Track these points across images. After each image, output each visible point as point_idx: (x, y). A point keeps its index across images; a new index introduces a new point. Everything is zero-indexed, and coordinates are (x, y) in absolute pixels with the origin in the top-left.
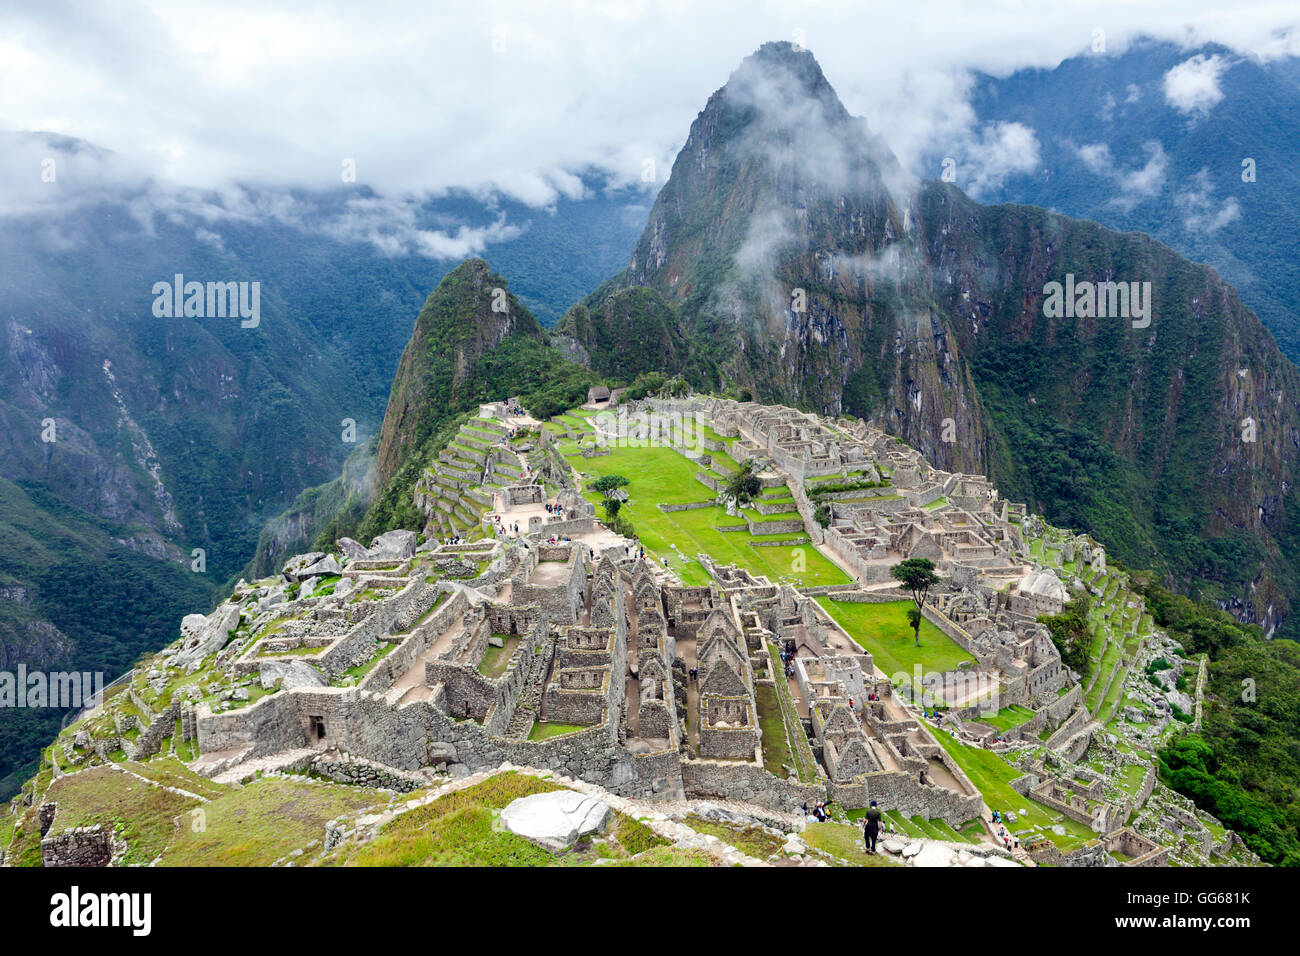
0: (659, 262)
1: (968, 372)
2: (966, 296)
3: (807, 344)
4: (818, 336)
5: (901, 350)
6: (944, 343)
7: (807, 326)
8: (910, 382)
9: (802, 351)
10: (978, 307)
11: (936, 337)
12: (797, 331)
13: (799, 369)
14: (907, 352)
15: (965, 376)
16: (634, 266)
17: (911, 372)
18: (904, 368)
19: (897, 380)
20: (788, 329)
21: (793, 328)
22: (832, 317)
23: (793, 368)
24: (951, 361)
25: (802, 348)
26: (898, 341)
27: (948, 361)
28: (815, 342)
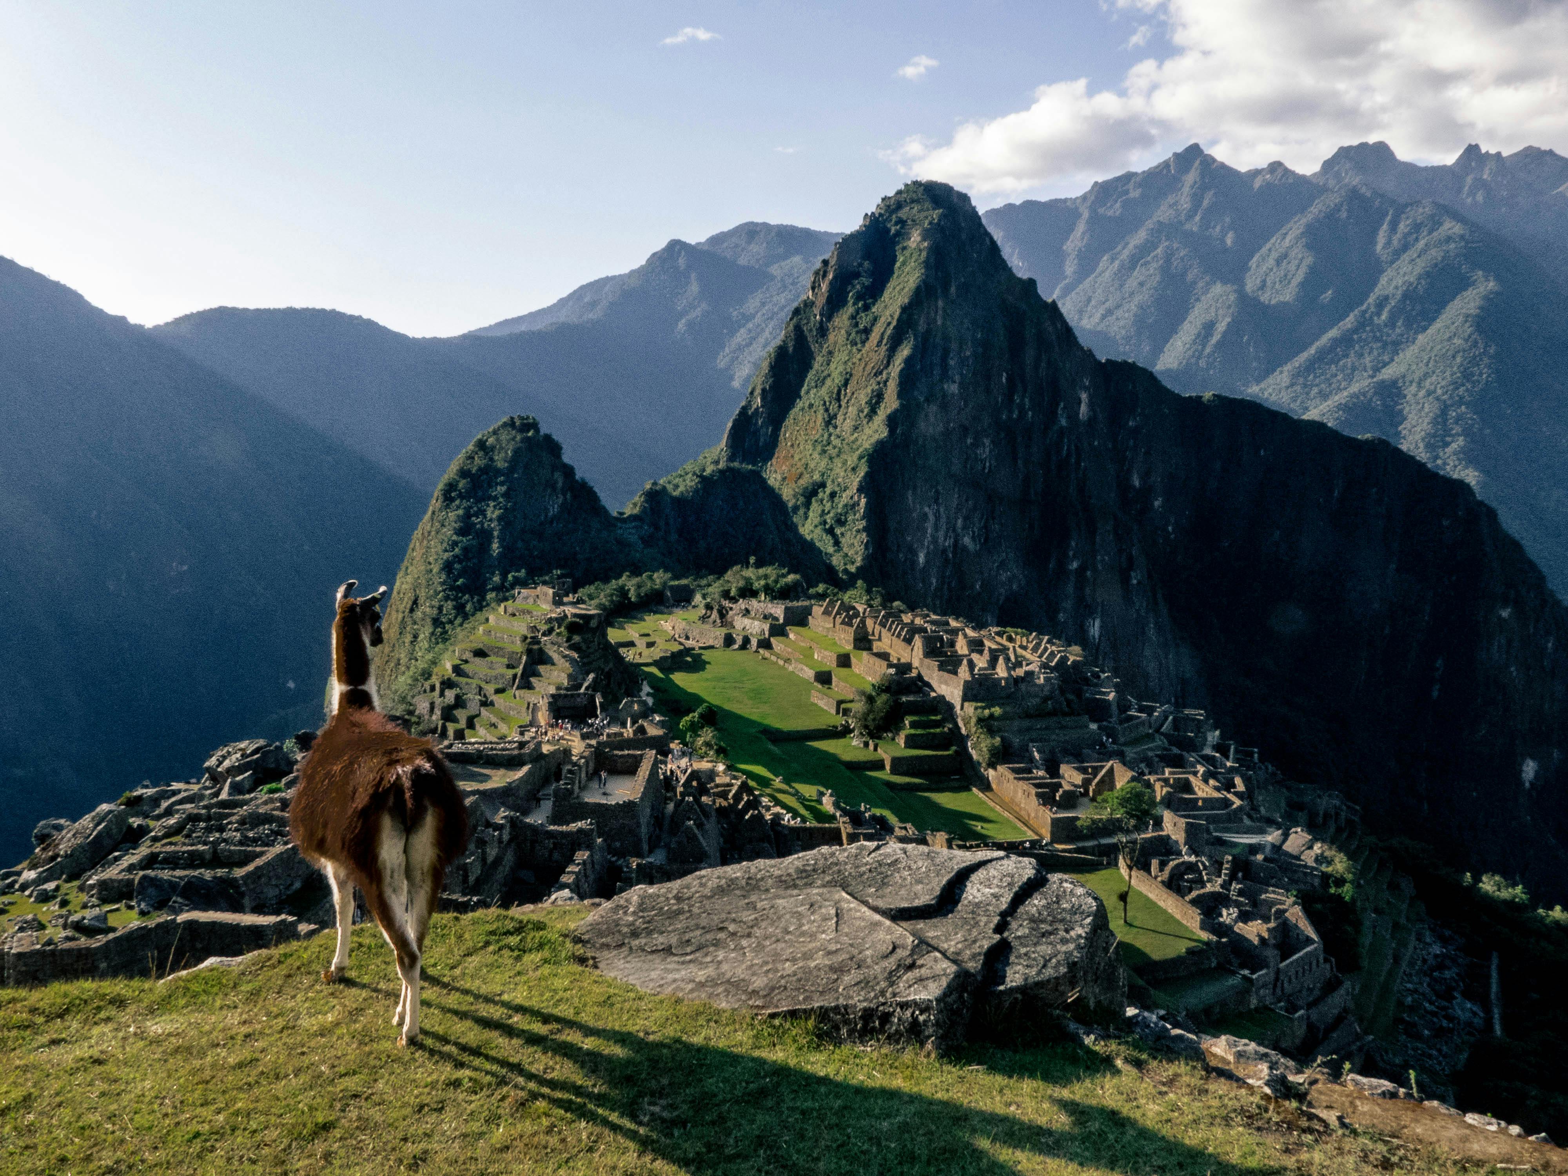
0: (762, 440)
1: (1160, 597)
2: (1157, 503)
3: (954, 552)
4: (967, 542)
5: (1075, 565)
6: (1131, 560)
7: (954, 529)
8: (1087, 605)
9: (947, 560)
10: (1173, 519)
11: (1120, 551)
12: (941, 534)
13: (943, 583)
14: (1082, 569)
15: (1156, 601)
17: (1087, 594)
18: (1079, 590)
19: (1068, 604)
20: (929, 531)
21: (936, 528)
22: (987, 519)
23: (934, 581)
24: (1139, 583)
25: (947, 556)
26: (1071, 553)
27: (1135, 582)
28: (965, 548)
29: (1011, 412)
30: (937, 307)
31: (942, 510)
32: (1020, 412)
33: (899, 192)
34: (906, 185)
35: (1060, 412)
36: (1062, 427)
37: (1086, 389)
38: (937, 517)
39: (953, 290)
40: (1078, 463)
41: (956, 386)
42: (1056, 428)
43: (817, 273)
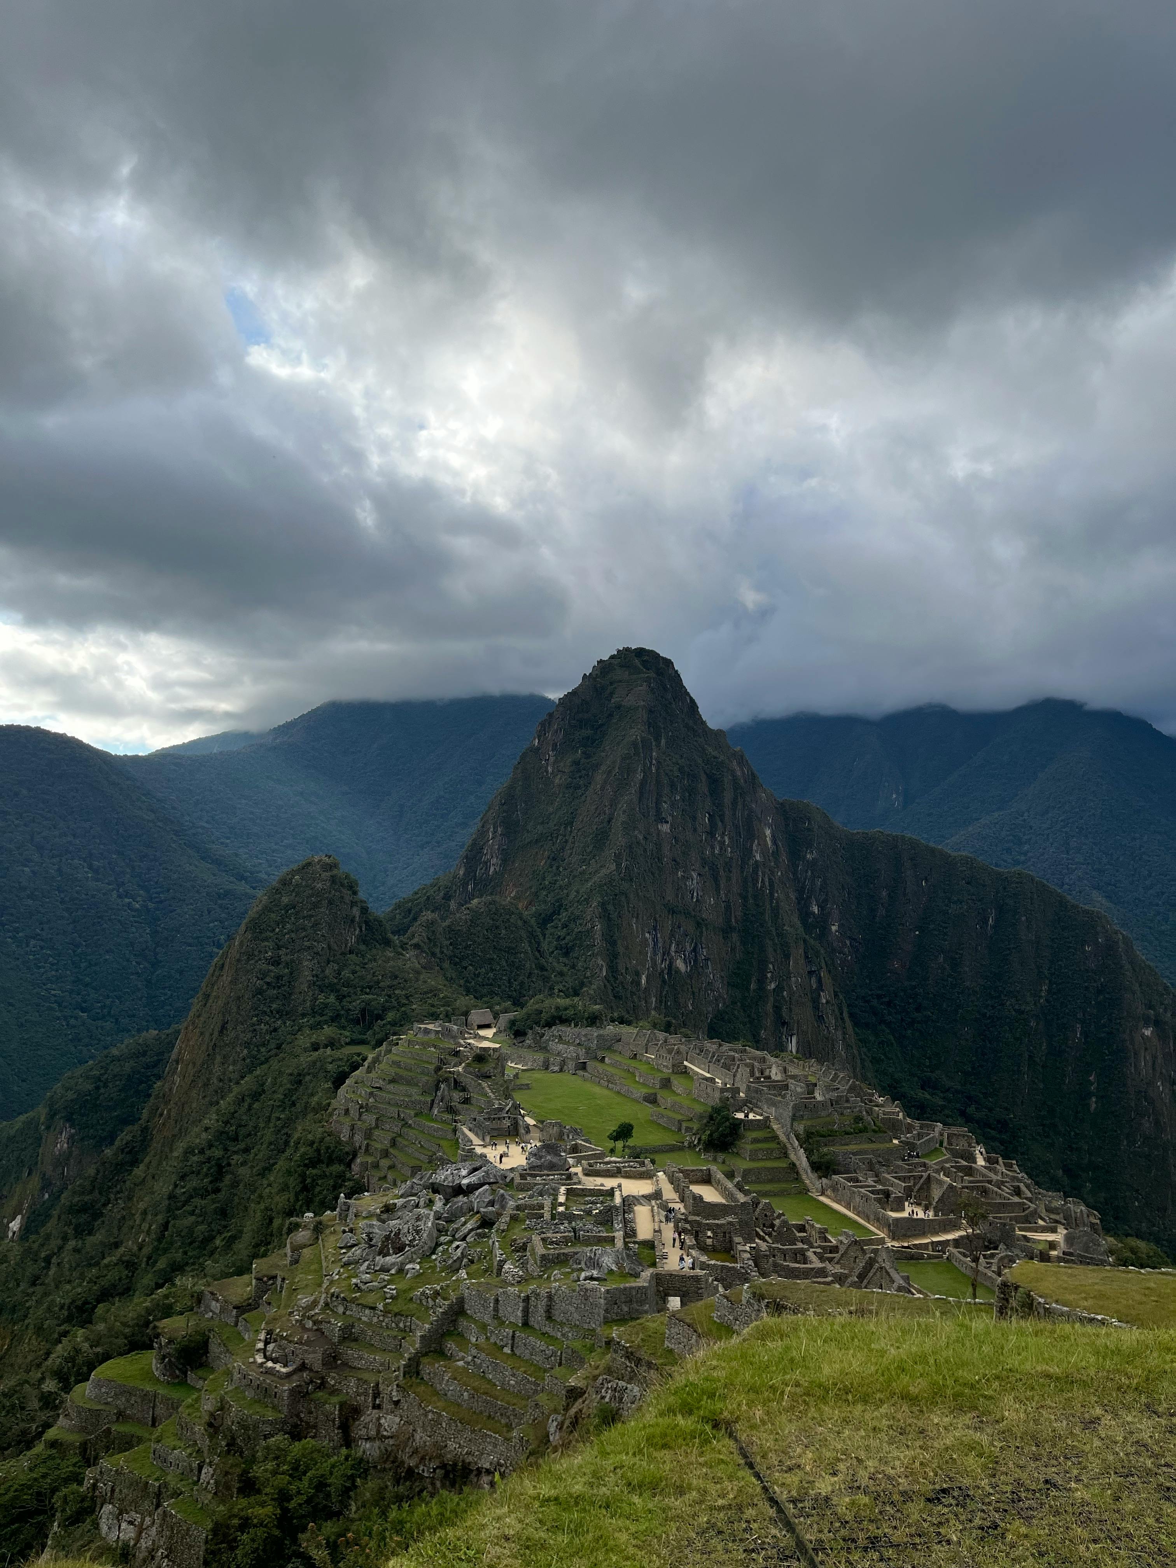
0: (492, 869)
1: (846, 1015)
2: (834, 928)
3: (670, 973)
4: (680, 964)
5: (773, 986)
6: (820, 981)
7: (669, 953)
8: (784, 1023)
9: (664, 981)
10: (848, 942)
11: (810, 973)
12: (659, 959)
13: (661, 1002)
14: (779, 989)
15: (842, 1019)
16: (461, 873)
17: (784, 1012)
18: (777, 1009)
19: (769, 1022)
20: (649, 955)
21: (655, 953)
22: (696, 944)
23: (654, 999)
24: (827, 1002)
25: (664, 977)
26: (769, 975)
27: (824, 1001)
28: (678, 971)
29: (713, 848)
30: (651, 757)
31: (659, 935)
32: (721, 849)
33: (612, 657)
34: (619, 651)
35: (755, 848)
36: (756, 861)
37: (770, 826)
38: (655, 944)
39: (663, 741)
40: (771, 894)
41: (669, 825)
42: (751, 862)
43: (542, 724)
